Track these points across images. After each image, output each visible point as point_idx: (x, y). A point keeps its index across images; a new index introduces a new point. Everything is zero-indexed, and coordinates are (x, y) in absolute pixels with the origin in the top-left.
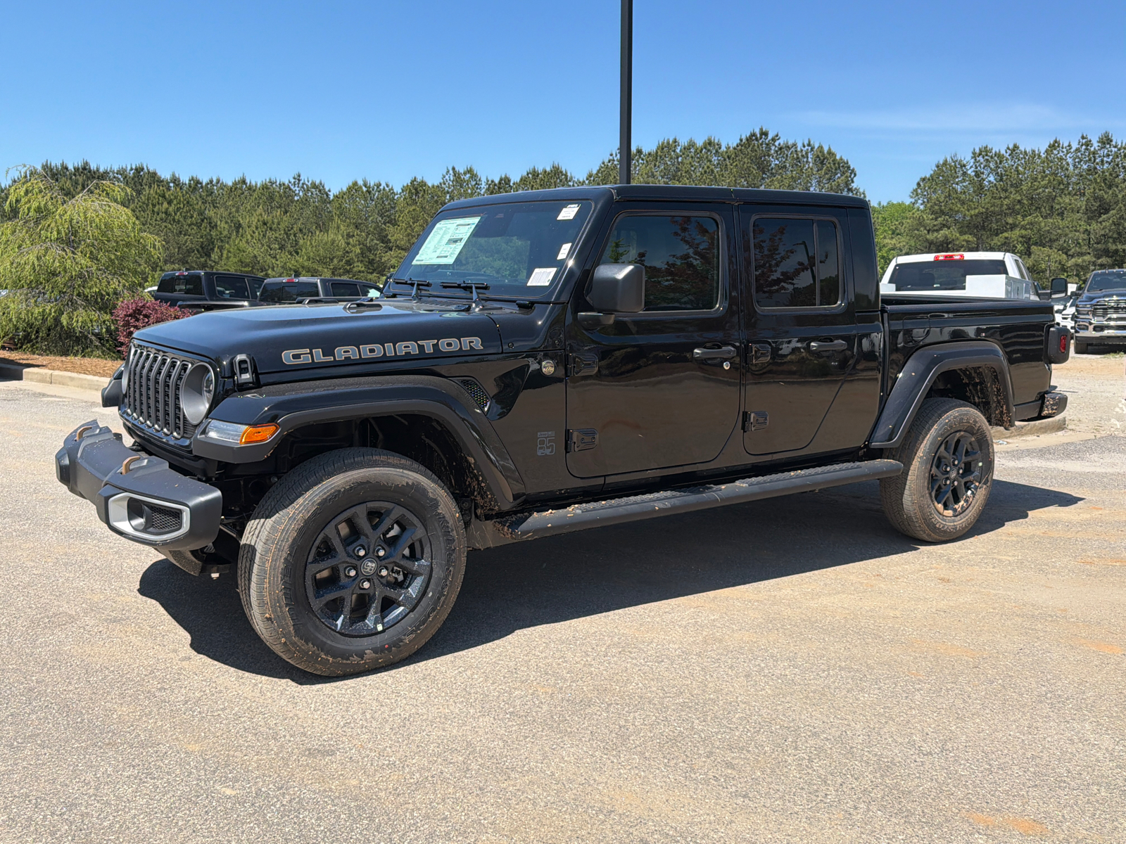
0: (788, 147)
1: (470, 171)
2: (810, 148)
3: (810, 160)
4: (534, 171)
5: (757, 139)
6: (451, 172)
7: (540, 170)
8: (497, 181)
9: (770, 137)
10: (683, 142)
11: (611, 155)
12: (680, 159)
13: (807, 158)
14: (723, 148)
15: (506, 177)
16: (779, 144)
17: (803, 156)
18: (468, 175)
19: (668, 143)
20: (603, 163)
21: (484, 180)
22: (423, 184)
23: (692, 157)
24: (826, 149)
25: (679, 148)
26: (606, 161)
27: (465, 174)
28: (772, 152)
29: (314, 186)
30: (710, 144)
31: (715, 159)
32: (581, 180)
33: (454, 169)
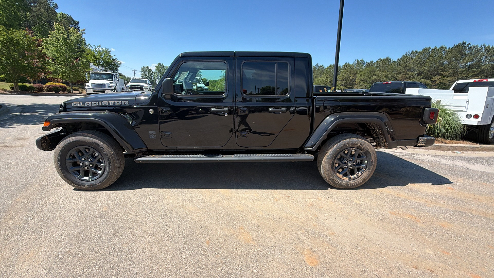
0: (474, 47)
1: (362, 60)
2: (484, 47)
3: (483, 50)
4: (381, 59)
5: (461, 45)
6: (356, 61)
7: (383, 59)
8: (369, 62)
9: (467, 44)
10: (433, 47)
11: (406, 53)
12: (430, 53)
13: (482, 50)
14: (447, 49)
15: (372, 61)
16: (470, 46)
17: (480, 50)
18: (361, 61)
19: (427, 48)
20: (403, 56)
21: (365, 62)
22: (348, 64)
23: (435, 52)
24: (491, 47)
25: (431, 50)
26: (404, 55)
27: (360, 61)
28: (467, 49)
29: (321, 66)
30: (442, 48)
31: (443, 53)
32: (395, 61)
33: (357, 60)
